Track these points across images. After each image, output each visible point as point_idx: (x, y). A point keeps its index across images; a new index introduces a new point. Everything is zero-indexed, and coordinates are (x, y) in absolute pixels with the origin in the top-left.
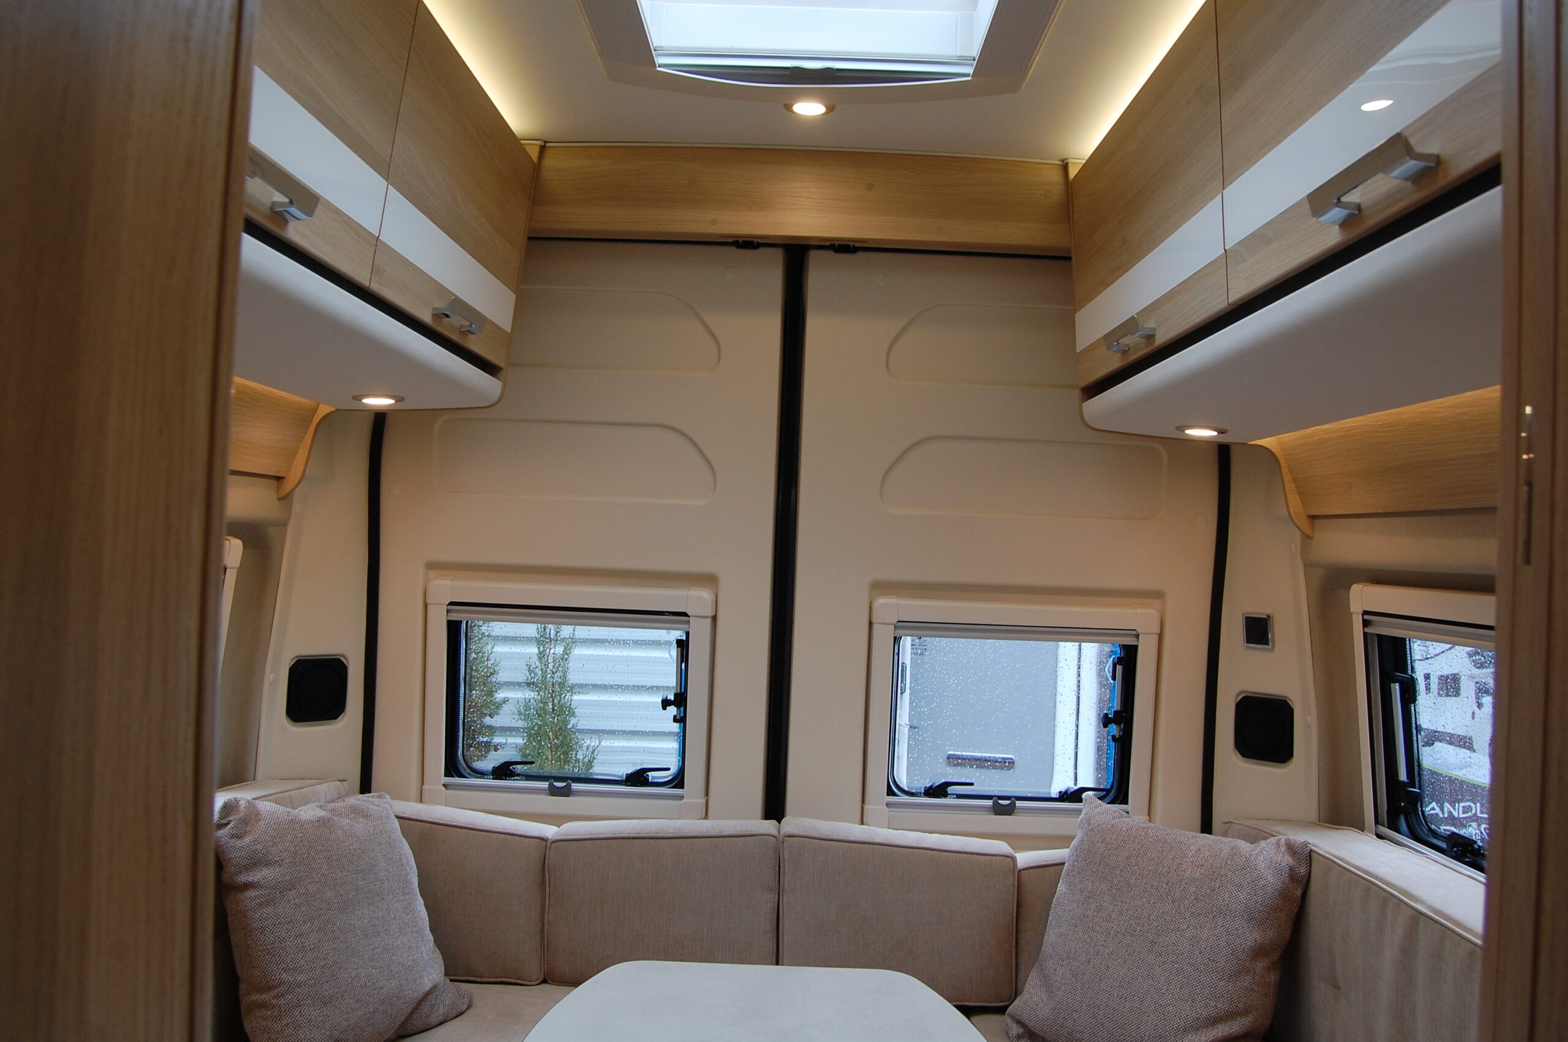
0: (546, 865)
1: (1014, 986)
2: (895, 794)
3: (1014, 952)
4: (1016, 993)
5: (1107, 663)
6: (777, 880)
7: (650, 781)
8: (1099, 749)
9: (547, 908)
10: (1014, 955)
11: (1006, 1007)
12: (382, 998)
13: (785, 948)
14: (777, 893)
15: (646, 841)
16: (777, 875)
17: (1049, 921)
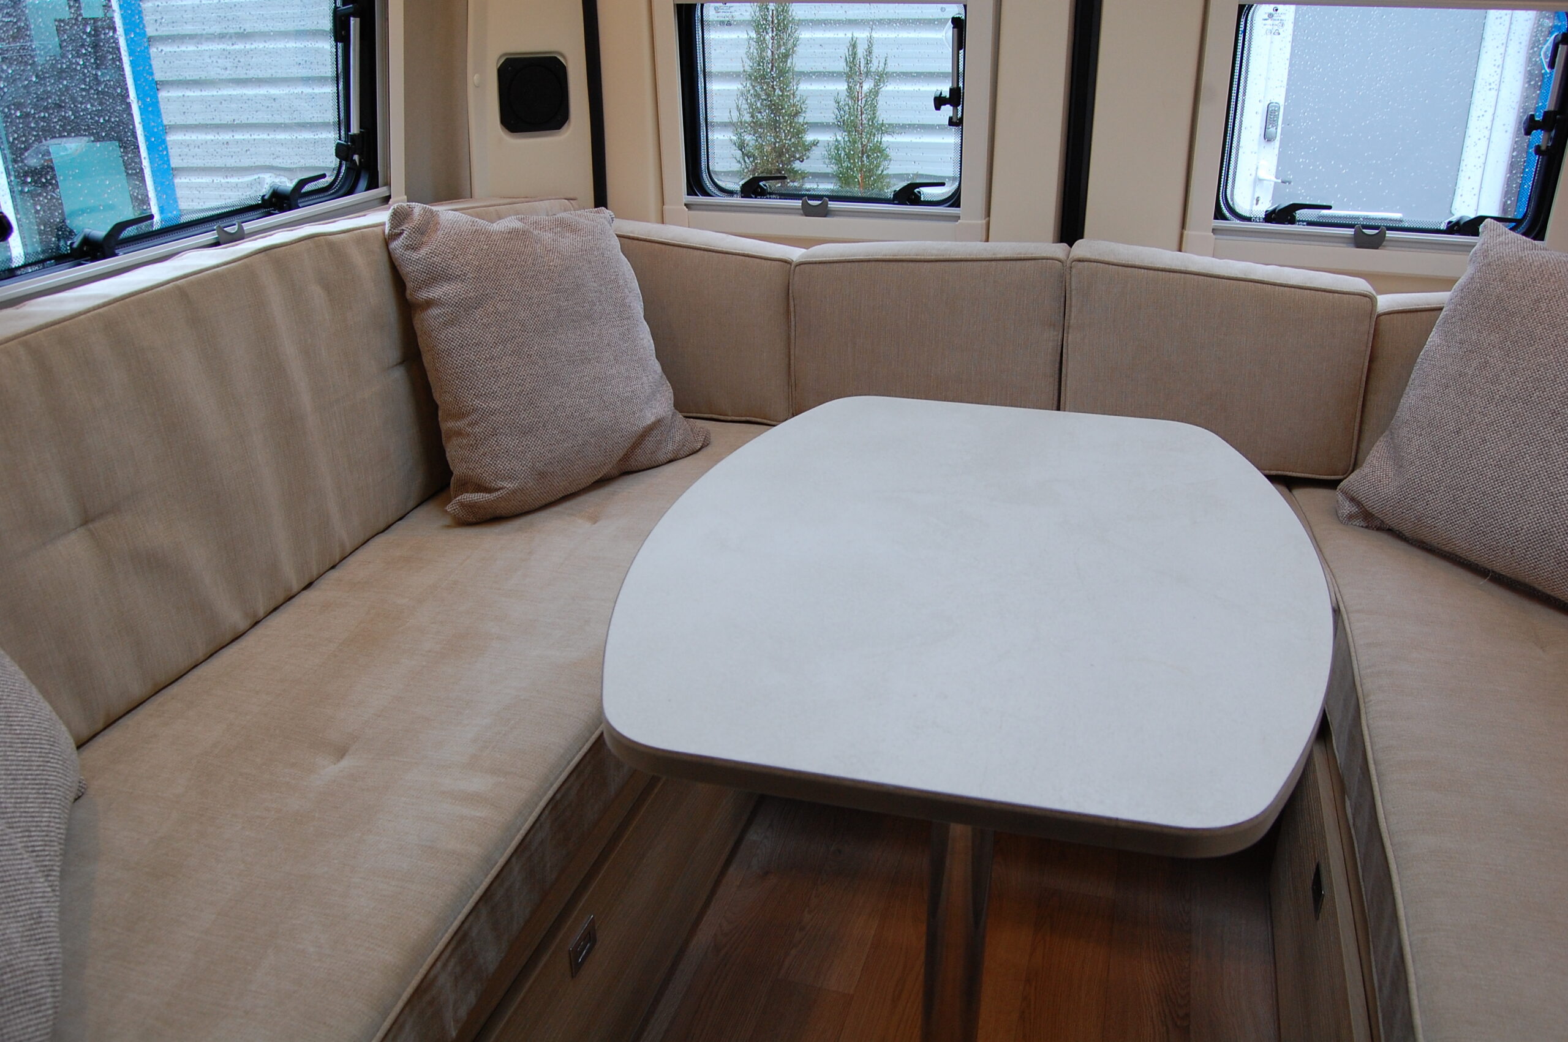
0: (790, 292)
1: (1353, 456)
2: (1225, 218)
3: (1358, 415)
4: (1355, 466)
5: (1545, 44)
6: (1062, 314)
7: (922, 199)
8: (1512, 166)
9: (793, 341)
10: (1358, 420)
11: (1340, 481)
12: (593, 430)
13: (1068, 395)
14: (1061, 330)
15: (905, 264)
16: (1063, 308)
17: (1411, 380)
